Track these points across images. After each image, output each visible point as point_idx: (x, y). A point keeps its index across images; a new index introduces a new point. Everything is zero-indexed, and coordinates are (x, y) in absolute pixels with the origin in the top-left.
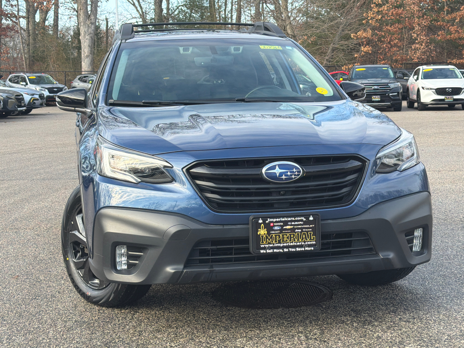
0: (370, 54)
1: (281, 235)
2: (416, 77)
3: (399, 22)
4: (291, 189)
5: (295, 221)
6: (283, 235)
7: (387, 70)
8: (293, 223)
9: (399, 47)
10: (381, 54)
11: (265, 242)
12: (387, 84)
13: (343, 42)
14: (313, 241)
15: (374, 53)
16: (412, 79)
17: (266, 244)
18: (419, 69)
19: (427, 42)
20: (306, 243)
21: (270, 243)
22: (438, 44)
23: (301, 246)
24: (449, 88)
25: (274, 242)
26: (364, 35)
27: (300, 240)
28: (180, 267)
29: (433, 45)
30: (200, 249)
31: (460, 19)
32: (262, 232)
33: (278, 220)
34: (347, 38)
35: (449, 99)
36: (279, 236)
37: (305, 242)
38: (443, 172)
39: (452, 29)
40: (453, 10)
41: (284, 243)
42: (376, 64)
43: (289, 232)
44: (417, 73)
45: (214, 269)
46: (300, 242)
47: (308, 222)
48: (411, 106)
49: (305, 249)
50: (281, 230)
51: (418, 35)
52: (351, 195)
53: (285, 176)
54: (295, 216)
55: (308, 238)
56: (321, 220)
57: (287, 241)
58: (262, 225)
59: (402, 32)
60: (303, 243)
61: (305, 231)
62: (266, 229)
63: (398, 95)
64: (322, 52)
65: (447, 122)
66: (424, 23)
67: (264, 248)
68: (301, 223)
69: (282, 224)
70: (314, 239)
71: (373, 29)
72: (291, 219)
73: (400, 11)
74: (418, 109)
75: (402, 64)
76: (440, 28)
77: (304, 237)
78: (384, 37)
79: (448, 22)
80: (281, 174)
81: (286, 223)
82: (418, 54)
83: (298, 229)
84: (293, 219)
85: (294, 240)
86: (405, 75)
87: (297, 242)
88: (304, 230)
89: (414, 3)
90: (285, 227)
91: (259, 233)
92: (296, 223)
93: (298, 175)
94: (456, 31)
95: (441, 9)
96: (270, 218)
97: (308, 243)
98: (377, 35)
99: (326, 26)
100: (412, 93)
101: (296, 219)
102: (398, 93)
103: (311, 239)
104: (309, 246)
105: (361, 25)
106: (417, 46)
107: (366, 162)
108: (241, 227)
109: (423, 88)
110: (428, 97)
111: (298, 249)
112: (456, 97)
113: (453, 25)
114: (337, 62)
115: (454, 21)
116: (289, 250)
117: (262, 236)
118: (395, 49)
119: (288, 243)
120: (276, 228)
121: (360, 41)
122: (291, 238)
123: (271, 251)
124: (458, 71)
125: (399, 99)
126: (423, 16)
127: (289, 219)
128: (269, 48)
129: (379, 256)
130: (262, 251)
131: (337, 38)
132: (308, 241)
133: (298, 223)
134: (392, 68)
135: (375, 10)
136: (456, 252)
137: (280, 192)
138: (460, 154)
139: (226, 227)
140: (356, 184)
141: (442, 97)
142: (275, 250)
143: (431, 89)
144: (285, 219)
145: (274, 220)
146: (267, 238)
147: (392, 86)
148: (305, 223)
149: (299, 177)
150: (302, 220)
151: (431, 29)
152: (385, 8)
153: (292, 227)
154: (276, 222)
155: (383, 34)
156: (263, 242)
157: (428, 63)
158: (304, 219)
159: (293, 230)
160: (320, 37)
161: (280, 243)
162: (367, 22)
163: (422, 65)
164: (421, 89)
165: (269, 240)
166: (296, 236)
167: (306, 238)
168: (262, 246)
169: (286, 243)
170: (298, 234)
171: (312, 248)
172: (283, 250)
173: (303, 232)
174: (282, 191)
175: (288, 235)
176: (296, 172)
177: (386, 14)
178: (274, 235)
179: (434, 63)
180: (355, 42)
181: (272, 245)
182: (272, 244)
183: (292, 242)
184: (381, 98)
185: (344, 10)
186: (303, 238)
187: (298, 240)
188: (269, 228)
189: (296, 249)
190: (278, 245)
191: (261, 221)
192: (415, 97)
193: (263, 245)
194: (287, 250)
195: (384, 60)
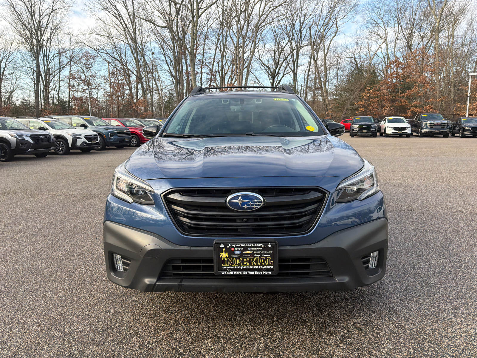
0: (363, 112)
1: (241, 259)
2: (384, 122)
3: (377, 97)
4: (253, 217)
5: (254, 247)
6: (243, 259)
7: (371, 119)
8: (252, 249)
9: (377, 109)
10: (369, 111)
11: (226, 265)
12: (370, 125)
13: (351, 106)
14: (271, 266)
15: (365, 111)
16: (382, 123)
17: (227, 266)
18: (386, 118)
19: (390, 106)
20: (265, 267)
21: (231, 266)
22: (396, 108)
23: (259, 270)
24: (400, 127)
25: (235, 265)
26: (361, 103)
27: (259, 264)
28: (155, 280)
29: (393, 108)
30: (172, 265)
31: (407, 96)
32: (224, 255)
33: (238, 245)
34: (353, 104)
35: (400, 132)
36: (240, 259)
37: (263, 266)
38: (396, 172)
39: (402, 101)
40: (403, 92)
41: (244, 266)
42: (366, 116)
43: (249, 257)
44: (385, 120)
45: (182, 284)
46: (258, 266)
47: (266, 249)
48: (381, 135)
49: (263, 273)
50: (242, 255)
51: (386, 103)
52: (309, 223)
53: (247, 205)
54: (254, 243)
55: (267, 263)
56: (279, 246)
57: (246, 264)
58: (224, 249)
59: (379, 102)
60: (262, 267)
61: (264, 257)
62: (227, 253)
63: (375, 130)
64: (341, 111)
65: (398, 143)
66: (389, 98)
67: (225, 270)
68: (260, 249)
69: (242, 249)
70: (272, 264)
71: (365, 100)
72: (250, 245)
73: (378, 92)
74: (384, 136)
75: (378, 116)
76: (397, 100)
77: (263, 261)
78: (370, 104)
79: (401, 97)
80: (243, 204)
81: (246, 249)
82: (386, 112)
83: (257, 254)
84: (252, 245)
85: (254, 264)
86: (379, 121)
87: (256, 266)
88: (263, 255)
89: (385, 89)
90: (245, 252)
91: (221, 256)
92: (255, 249)
93: (259, 205)
94: (404, 102)
95: (398, 92)
96: (231, 243)
97: (267, 267)
98: (367, 103)
99: (344, 99)
100: (382, 129)
101: (255, 245)
102: (375, 129)
103: (269, 264)
104: (267, 270)
105: (360, 99)
106: (386, 108)
107: (327, 194)
108: (206, 249)
109: (387, 127)
110: (389, 131)
111: (256, 273)
112: (403, 131)
113: (403, 99)
114: (348, 115)
115: (404, 97)
116: (248, 273)
117: (224, 259)
118: (375, 109)
119: (248, 266)
120: (237, 252)
121: (359, 106)
122: (250, 261)
123: (231, 273)
124: (405, 120)
125: (376, 132)
126: (389, 95)
127: (249, 245)
128: (279, 100)
129: (334, 280)
130: (223, 273)
131: (348, 105)
132: (267, 266)
133: (257, 249)
134: (373, 118)
135: (367, 92)
136: (405, 239)
137: (243, 219)
138: (405, 161)
139: (193, 248)
140: (315, 213)
141: (397, 131)
142: (235, 273)
143: (391, 127)
144: (245, 245)
145: (235, 246)
146: (228, 260)
147: (373, 126)
148: (264, 249)
149: (259, 207)
150: (261, 247)
151: (392, 101)
152: (371, 91)
153: (251, 252)
154: (237, 247)
155: (370, 103)
156: (224, 264)
157: (390, 116)
158: (263, 246)
159: (252, 255)
160: (341, 104)
161: (241, 266)
162: (363, 97)
163: (388, 116)
164: (386, 128)
165: (230, 262)
166: (255, 260)
167: (264, 262)
168: (223, 268)
169: (246, 266)
170: (257, 259)
171: (270, 273)
172: (243, 273)
173: (262, 257)
174: (244, 219)
175: (248, 259)
176: (257, 202)
177: (372, 94)
178: (234, 258)
179: (393, 116)
180: (357, 106)
181: (233, 268)
182: (233, 266)
183: (252, 266)
184: (367, 131)
185: (353, 92)
186: (261, 262)
187: (257, 264)
188: (230, 252)
189: (254, 273)
190: (238, 267)
191: (222, 246)
192: (383, 131)
193: (225, 266)
194: (246, 273)
195: (370, 114)
